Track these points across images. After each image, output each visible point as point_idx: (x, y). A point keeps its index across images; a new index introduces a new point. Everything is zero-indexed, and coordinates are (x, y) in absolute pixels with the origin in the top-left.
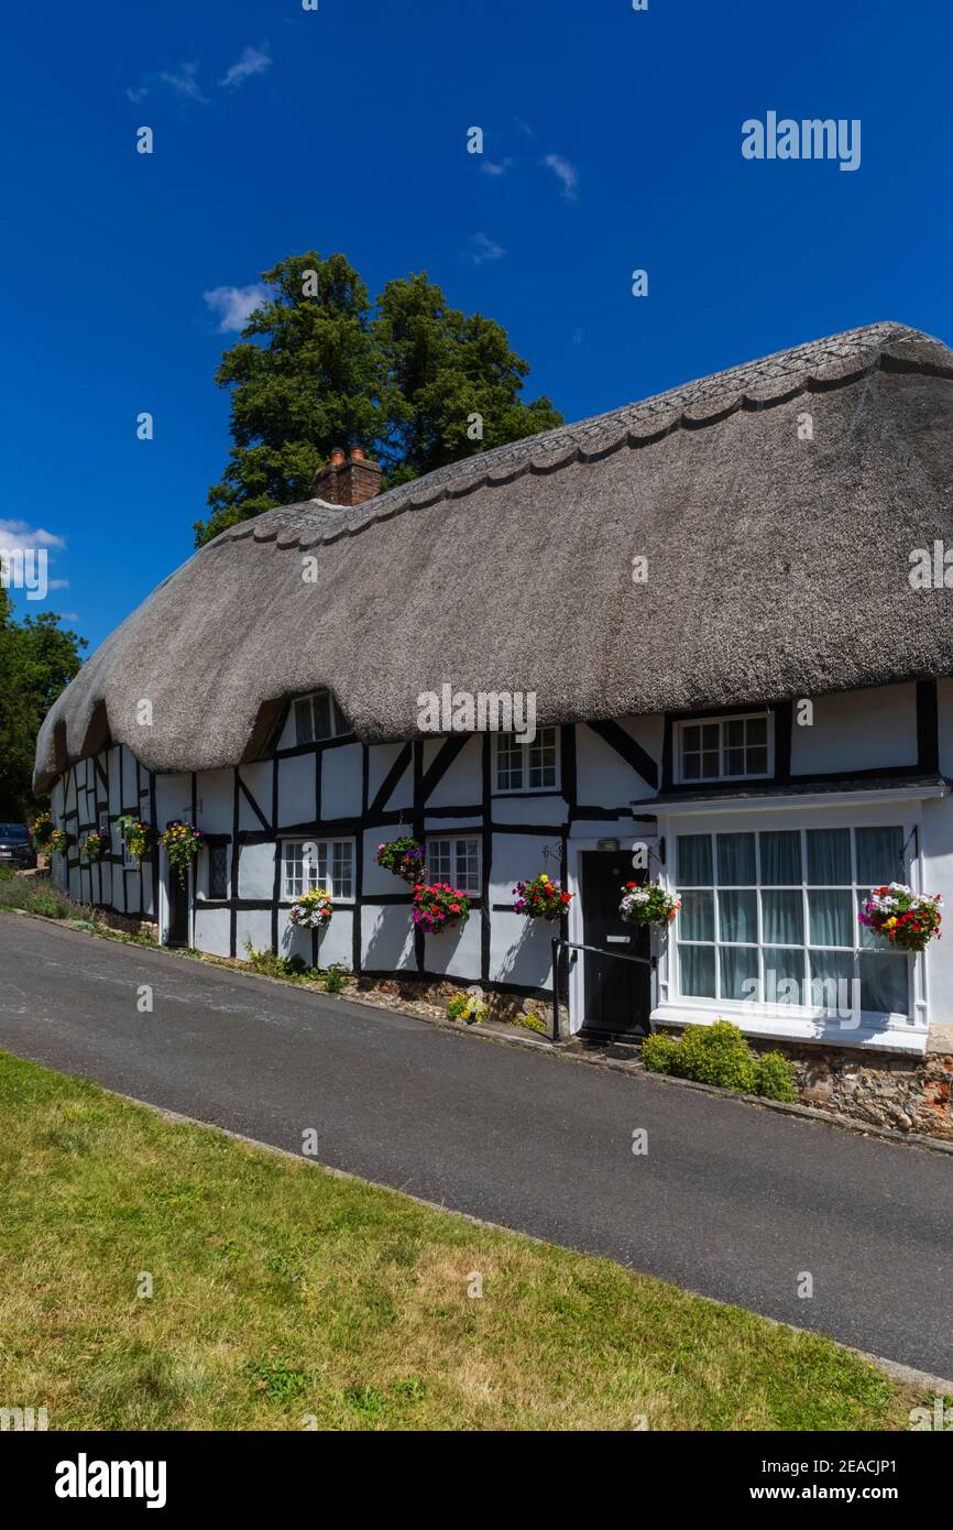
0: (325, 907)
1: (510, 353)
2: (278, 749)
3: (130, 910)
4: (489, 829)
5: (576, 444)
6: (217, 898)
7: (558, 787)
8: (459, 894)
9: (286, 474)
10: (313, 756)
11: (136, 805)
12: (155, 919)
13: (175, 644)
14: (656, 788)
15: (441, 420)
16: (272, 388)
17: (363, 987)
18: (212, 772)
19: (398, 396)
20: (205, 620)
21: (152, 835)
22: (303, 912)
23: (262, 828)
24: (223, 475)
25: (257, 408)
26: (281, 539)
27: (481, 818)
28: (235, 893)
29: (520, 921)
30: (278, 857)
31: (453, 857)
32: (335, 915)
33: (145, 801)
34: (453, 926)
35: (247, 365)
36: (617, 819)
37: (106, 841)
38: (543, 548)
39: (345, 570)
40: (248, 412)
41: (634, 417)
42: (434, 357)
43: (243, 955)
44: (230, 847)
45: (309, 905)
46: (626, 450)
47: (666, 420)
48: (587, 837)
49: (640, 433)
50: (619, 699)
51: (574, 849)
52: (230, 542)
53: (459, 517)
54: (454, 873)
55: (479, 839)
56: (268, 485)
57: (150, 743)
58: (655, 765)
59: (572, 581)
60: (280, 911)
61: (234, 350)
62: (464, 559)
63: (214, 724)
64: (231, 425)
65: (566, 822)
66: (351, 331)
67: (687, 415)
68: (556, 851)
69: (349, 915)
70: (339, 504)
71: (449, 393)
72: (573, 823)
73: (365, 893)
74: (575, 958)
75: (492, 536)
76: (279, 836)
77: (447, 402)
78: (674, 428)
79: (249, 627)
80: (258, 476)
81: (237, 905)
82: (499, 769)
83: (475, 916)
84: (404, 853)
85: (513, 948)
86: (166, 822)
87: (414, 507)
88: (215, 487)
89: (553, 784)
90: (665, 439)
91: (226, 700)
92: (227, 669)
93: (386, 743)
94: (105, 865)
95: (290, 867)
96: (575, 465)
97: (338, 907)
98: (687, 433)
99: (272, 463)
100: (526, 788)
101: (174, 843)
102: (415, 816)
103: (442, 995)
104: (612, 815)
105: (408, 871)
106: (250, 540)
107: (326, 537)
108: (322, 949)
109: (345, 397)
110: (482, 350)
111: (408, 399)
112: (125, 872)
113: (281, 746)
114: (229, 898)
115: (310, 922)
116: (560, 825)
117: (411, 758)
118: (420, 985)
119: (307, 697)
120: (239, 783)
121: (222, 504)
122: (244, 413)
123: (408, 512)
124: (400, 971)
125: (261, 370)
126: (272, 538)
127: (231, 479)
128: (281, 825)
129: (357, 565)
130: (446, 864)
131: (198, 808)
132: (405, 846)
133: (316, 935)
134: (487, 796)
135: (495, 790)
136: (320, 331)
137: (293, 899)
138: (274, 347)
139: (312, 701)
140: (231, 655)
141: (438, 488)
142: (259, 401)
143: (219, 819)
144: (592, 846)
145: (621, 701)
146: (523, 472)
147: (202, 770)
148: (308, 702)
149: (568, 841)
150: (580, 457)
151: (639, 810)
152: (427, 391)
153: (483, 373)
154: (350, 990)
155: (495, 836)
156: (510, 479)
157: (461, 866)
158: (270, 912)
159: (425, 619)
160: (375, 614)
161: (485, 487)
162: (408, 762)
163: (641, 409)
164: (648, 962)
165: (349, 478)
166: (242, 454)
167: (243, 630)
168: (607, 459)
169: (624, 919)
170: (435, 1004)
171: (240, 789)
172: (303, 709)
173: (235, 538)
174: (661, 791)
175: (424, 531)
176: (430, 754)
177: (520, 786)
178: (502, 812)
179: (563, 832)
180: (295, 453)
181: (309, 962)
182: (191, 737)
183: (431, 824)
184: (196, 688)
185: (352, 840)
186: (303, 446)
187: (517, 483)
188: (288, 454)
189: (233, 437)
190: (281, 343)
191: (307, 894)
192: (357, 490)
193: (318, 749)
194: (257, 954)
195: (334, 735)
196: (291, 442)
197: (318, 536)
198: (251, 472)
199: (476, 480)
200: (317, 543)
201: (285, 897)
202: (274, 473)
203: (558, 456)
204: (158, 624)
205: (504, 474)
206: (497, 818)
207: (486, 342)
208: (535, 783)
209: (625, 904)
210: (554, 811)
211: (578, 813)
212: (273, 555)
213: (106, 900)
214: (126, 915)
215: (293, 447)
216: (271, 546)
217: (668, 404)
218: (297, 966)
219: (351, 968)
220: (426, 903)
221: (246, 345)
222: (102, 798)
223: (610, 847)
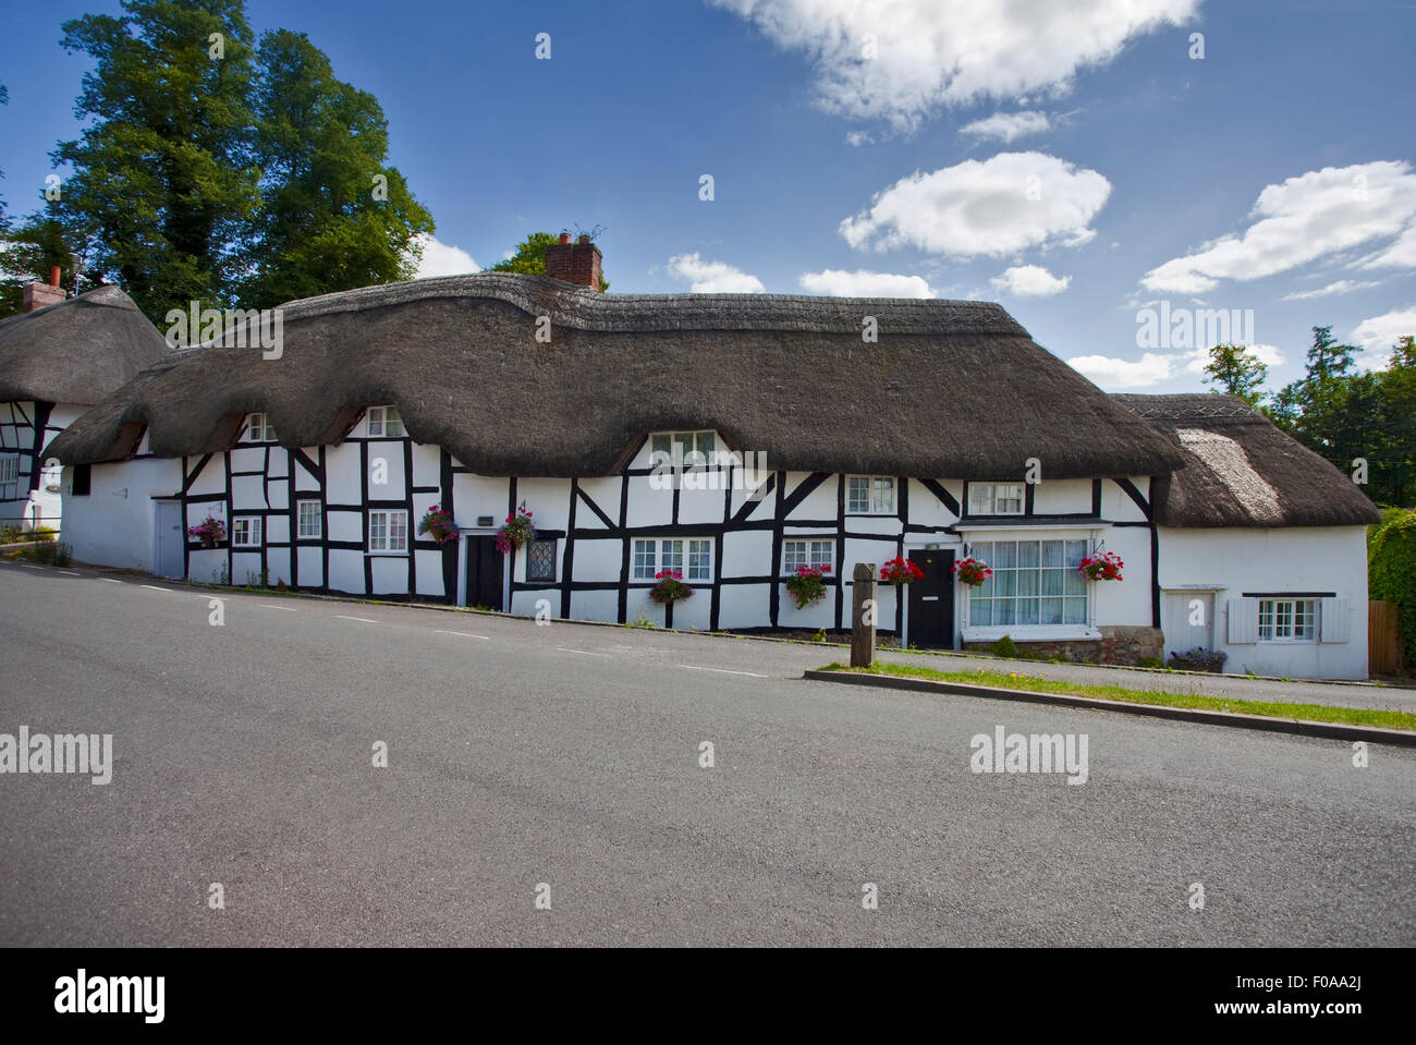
2: (630, 467)
4: (842, 536)
6: (539, 580)
7: (895, 512)
11: (402, 499)
14: (958, 516)
23: (606, 527)
27: (836, 528)
28: (568, 576)
30: (625, 549)
31: (809, 552)
33: (427, 497)
34: (816, 595)
36: (936, 533)
48: (915, 542)
51: (906, 549)
55: (834, 543)
58: (958, 505)
60: (629, 589)
65: (902, 533)
69: (708, 591)
72: (906, 533)
73: (724, 575)
76: (626, 534)
81: (570, 586)
82: (850, 497)
83: (831, 589)
86: (471, 521)
89: (891, 509)
95: (640, 557)
97: (696, 586)
100: (870, 511)
102: (776, 525)
104: (933, 530)
112: (368, 558)
114: (560, 581)
116: (898, 535)
117: (774, 485)
119: (669, 433)
120: (577, 491)
124: (755, 627)
128: (630, 526)
131: (520, 508)
133: (671, 606)
134: (841, 515)
135: (847, 511)
137: (647, 581)
139: (672, 437)
143: (550, 518)
144: (920, 547)
148: (668, 437)
149: (903, 544)
151: (959, 528)
155: (847, 541)
157: (817, 558)
158: (617, 591)
162: (772, 489)
171: (578, 496)
174: (962, 518)
176: (791, 486)
177: (867, 510)
178: (851, 525)
179: (900, 539)
183: (789, 530)
185: (711, 539)
201: (632, 579)
206: (848, 529)
208: (877, 510)
210: (895, 527)
211: (908, 528)
219: (709, 628)
222: (308, 486)
223: (934, 548)
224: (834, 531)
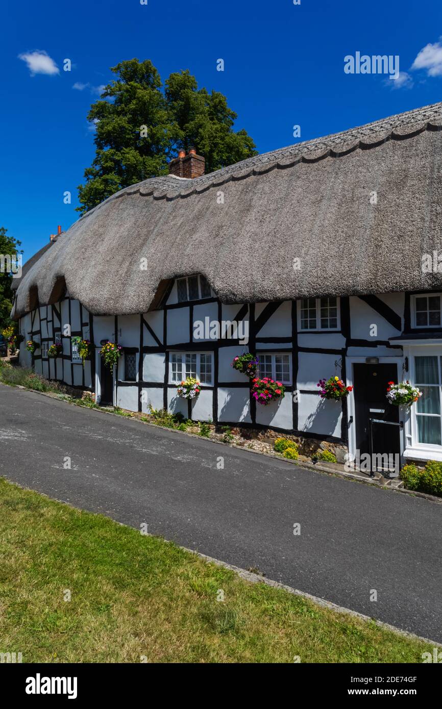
0: (197, 388)
1: (228, 108)
2: (166, 304)
3: (76, 384)
4: (296, 350)
5: (328, 148)
6: (129, 380)
7: (339, 328)
8: (280, 384)
9: (123, 163)
10: (188, 308)
11: (80, 330)
12: (93, 390)
13: (103, 248)
14: (400, 330)
15: (197, 139)
16: (117, 121)
17: (218, 431)
18: (128, 316)
19: (176, 127)
20: (118, 235)
21: (92, 347)
22: (185, 391)
23: (157, 345)
24: (93, 163)
25: (109, 131)
26: (156, 194)
27: (291, 344)
28: (141, 378)
29: (317, 399)
30: (167, 361)
31: (274, 364)
32: (202, 392)
33: (86, 329)
34: (275, 400)
35: (103, 111)
36: (377, 347)
37: (60, 348)
38: (321, 200)
39: (200, 212)
40: (104, 133)
41: (362, 133)
42: (193, 109)
43: (145, 410)
44: (138, 355)
45: (189, 387)
46: (358, 150)
47: (383, 135)
48: (357, 356)
49: (367, 141)
50: (386, 283)
51: (349, 362)
52: (126, 196)
53: (265, 185)
54: (274, 373)
55: (290, 356)
56: (114, 169)
57: (92, 300)
58: (400, 319)
59: (343, 219)
60: (168, 389)
61: (97, 104)
62: (272, 207)
63: (131, 291)
64: (95, 139)
65: (345, 347)
66: (154, 96)
67: (396, 133)
68: (340, 363)
69: (211, 393)
70: (184, 177)
71: (201, 126)
72: (349, 348)
73: (220, 381)
74: (351, 421)
75: (287, 195)
76: (167, 350)
77: (200, 130)
78: (388, 139)
79: (145, 240)
80: (109, 164)
81: (142, 385)
82: (302, 318)
83: (288, 395)
84: (248, 362)
85: (311, 415)
86: (100, 341)
87: (234, 179)
88: (88, 169)
89: (335, 326)
90: (384, 144)
91: (136, 279)
92: (135, 262)
93: (238, 304)
94: (59, 360)
95: (174, 366)
96: (329, 158)
97: (203, 388)
98: (396, 142)
99: (117, 158)
100: (319, 328)
101: (108, 352)
102: (251, 342)
103: (268, 437)
104: (373, 344)
105: (250, 372)
106: (138, 195)
107: (183, 194)
108: (194, 410)
109: (151, 127)
110: (215, 106)
111: (182, 129)
112: (72, 365)
113: (168, 303)
114: (137, 381)
115: (190, 396)
116: (341, 349)
117: (247, 311)
118: (254, 430)
119: (184, 278)
120: (143, 321)
121: (91, 177)
122: (102, 134)
123: (231, 182)
124: (241, 423)
125: (110, 114)
126: (151, 194)
127: (96, 165)
128: (168, 344)
129: (207, 209)
130: (269, 368)
131: (119, 333)
132: (248, 358)
133: (190, 403)
134: (295, 332)
135: (299, 329)
136: (140, 95)
137: (177, 383)
138: (116, 103)
139: (187, 280)
140: (136, 254)
141: (249, 169)
142: (110, 128)
143: (131, 338)
144: (362, 360)
145: (386, 284)
146: (299, 162)
147: (124, 315)
148: (185, 280)
149: (346, 358)
150: (332, 154)
151: (392, 343)
152: (191, 125)
153: (216, 117)
154: (212, 433)
155: (301, 355)
156: (292, 165)
157: (278, 368)
158: (163, 389)
159: (255, 237)
160: (225, 235)
161: (276, 169)
162: (246, 313)
163: (366, 128)
164: (399, 424)
165: (190, 164)
166: (102, 153)
167: (141, 241)
168: (349, 155)
169: (391, 402)
170: (264, 442)
171: (144, 324)
172: (182, 284)
173: (129, 194)
174: (404, 333)
175: (245, 191)
176: (259, 309)
177: (315, 327)
178: (304, 341)
179: (343, 353)
180: (128, 153)
181: (186, 416)
182: (117, 298)
183: (259, 346)
184: (118, 271)
185: (212, 354)
186: (131, 150)
187: (297, 167)
188: (124, 154)
189: (96, 145)
190: (119, 101)
191: (186, 382)
192: (194, 170)
193: (191, 305)
194: (155, 411)
195: (200, 298)
196: (126, 148)
197: (177, 194)
198: (106, 162)
199: (271, 166)
200: (177, 197)
201: (171, 382)
202: (117, 163)
203: (319, 153)
204: (92, 237)
205: (288, 162)
206: (300, 344)
207: (217, 102)
208: (323, 326)
209: (392, 394)
210: (338, 342)
211: (351, 342)
212: (152, 203)
213: (59, 377)
214: (73, 386)
215: (127, 150)
216: (151, 198)
217: (382, 127)
218: (179, 418)
219: (212, 420)
220: (261, 388)
221: (102, 101)
222: (57, 325)
223: (373, 362)
224: (290, 345)
